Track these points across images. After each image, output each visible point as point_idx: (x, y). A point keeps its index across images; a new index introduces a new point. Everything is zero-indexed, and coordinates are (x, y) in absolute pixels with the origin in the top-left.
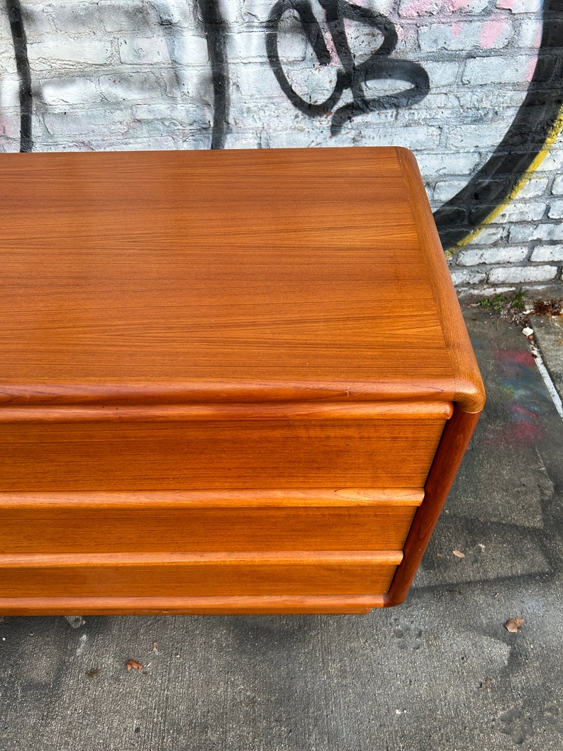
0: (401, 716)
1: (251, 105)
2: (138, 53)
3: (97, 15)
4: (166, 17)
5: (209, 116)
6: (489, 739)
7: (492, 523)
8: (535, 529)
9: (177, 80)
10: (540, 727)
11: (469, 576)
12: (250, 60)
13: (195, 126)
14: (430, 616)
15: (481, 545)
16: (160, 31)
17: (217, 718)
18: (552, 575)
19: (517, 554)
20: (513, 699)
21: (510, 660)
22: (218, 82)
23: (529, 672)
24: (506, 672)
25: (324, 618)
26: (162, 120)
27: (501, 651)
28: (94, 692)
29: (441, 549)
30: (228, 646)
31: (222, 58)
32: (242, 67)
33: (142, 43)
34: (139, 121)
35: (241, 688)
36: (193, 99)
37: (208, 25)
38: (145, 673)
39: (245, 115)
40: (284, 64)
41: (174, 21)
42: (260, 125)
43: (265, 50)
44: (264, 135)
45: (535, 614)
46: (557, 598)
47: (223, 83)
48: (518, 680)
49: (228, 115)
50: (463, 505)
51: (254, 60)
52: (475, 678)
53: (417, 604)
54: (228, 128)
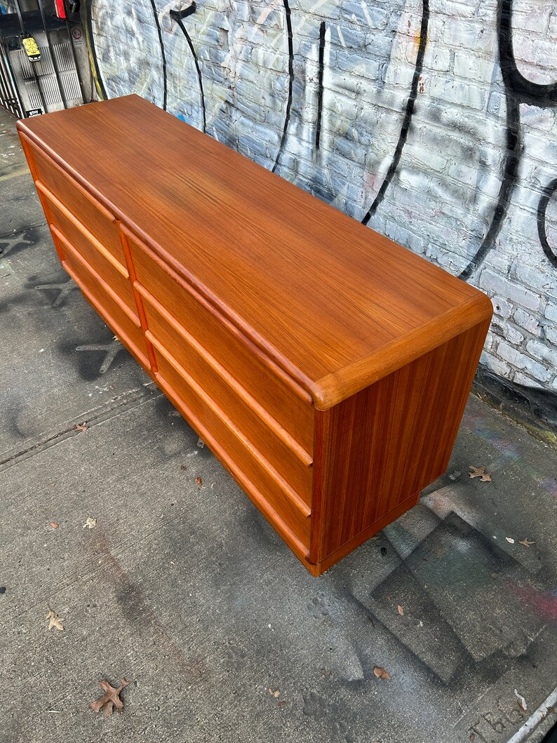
0: (268, 629)
1: (514, 237)
2: (459, 173)
3: (447, 142)
4: (483, 159)
5: (485, 231)
6: (294, 691)
7: (445, 622)
8: (470, 656)
9: (474, 199)
10: (325, 723)
11: (391, 626)
12: (525, 208)
13: (473, 233)
14: (342, 614)
15: (421, 623)
16: (477, 166)
17: (202, 535)
18: (443, 685)
19: (438, 653)
20: (330, 696)
21: (354, 681)
22: (499, 213)
23: (356, 699)
24: (344, 682)
25: (292, 554)
26: (457, 220)
27: (356, 673)
28: (176, 475)
29: (395, 597)
30: (239, 516)
31: (507, 198)
32: (518, 209)
33: (464, 168)
34: (443, 213)
35: (223, 536)
36: (479, 215)
37: (507, 174)
38: (199, 489)
39: (508, 242)
40: (547, 220)
41: (487, 163)
42: (515, 253)
43: (537, 205)
44: (515, 262)
45: (401, 685)
46: (428, 697)
47: (502, 214)
48: (344, 693)
49: (497, 236)
50: (441, 595)
51: (527, 209)
52: (325, 662)
53: (343, 602)
54: (494, 245)
